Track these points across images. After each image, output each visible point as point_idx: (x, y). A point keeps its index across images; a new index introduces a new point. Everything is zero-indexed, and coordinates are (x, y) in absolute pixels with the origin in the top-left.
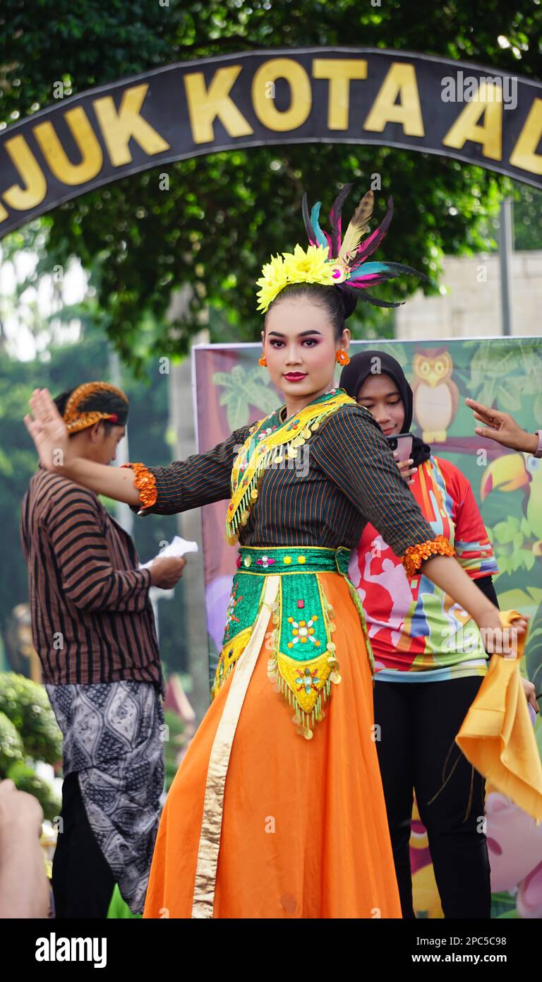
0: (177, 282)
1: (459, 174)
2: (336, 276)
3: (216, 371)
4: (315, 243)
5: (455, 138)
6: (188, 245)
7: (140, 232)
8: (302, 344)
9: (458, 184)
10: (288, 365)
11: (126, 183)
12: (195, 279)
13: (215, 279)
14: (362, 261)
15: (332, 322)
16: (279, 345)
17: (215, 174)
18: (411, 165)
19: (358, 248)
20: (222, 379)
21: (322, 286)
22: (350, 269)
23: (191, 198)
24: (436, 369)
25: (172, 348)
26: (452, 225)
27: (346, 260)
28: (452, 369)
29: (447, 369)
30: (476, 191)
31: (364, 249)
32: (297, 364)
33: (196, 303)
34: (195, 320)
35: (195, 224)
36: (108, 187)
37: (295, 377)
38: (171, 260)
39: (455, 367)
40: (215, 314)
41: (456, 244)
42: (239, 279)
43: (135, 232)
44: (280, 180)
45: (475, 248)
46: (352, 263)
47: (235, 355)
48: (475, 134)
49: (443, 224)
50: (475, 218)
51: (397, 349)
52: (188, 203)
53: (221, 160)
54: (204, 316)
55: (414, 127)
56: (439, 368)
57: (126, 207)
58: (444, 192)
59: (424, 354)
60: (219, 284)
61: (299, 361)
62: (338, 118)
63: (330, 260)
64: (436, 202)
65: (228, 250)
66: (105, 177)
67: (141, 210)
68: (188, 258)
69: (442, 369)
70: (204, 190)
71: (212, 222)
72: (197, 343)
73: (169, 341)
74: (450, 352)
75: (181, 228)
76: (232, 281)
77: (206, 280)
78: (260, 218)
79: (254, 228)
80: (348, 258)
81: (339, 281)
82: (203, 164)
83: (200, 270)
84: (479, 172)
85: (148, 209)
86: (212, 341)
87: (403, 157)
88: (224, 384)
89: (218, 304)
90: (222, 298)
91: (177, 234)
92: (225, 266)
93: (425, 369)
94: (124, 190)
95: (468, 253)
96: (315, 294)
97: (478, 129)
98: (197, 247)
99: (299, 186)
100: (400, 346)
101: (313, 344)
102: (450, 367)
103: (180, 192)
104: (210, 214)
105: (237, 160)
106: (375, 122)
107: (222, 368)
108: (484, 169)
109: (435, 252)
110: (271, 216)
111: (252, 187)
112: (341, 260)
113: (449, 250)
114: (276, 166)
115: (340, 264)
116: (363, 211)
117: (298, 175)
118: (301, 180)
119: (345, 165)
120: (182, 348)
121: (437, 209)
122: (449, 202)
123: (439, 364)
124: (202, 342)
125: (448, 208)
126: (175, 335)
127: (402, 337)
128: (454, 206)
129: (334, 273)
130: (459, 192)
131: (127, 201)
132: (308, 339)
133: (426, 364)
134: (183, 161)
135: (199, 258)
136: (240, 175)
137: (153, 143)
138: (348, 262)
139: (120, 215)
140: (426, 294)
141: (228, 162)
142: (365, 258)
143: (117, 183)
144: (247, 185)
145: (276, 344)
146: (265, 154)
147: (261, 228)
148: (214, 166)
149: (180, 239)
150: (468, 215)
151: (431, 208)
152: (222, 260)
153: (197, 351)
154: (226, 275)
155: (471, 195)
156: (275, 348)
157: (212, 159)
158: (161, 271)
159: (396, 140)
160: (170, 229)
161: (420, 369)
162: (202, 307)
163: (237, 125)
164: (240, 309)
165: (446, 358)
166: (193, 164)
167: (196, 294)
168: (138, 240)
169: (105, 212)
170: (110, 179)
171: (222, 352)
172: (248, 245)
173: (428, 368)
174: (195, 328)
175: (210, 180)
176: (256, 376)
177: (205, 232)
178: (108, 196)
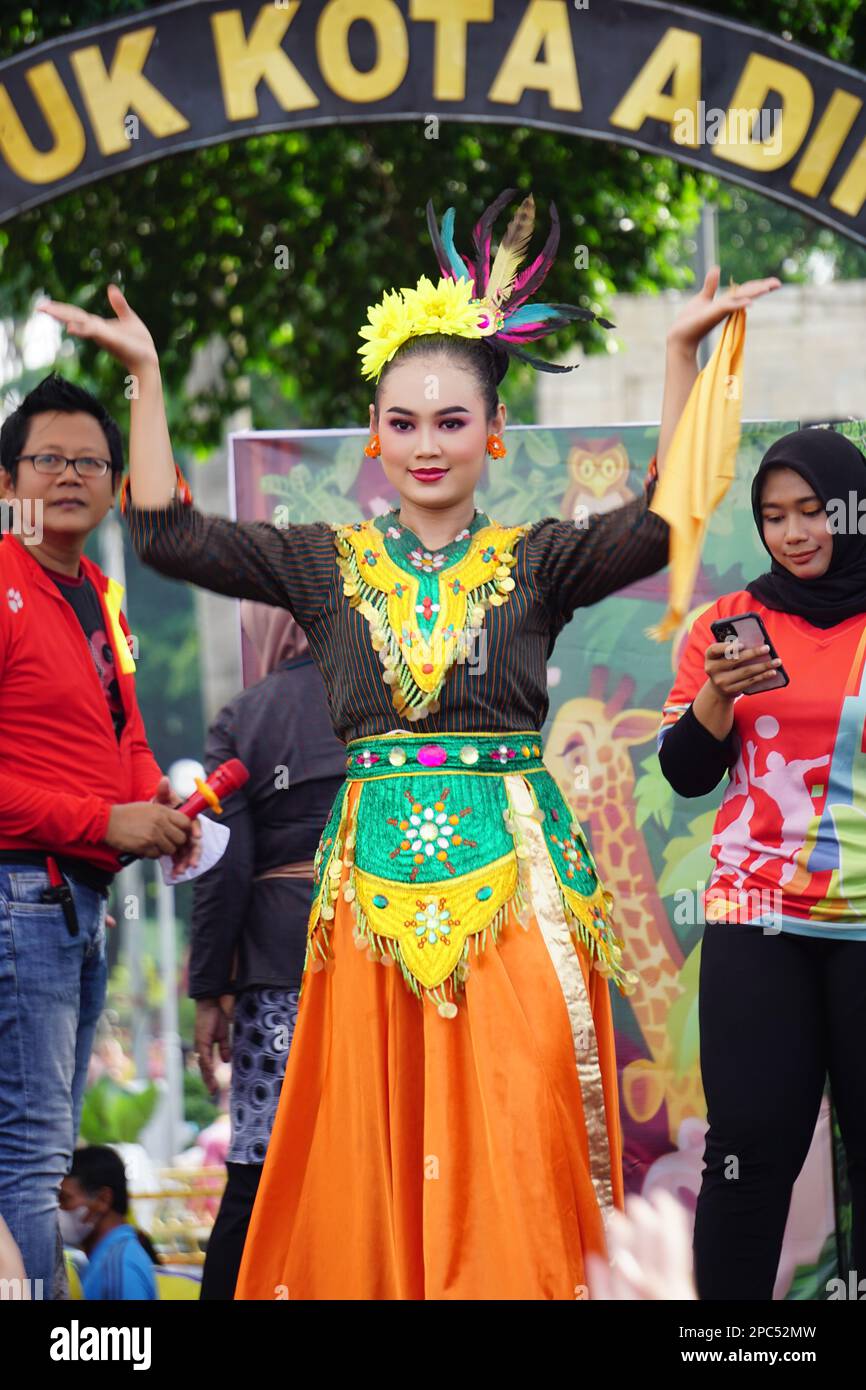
0: (201, 334)
1: (637, 166)
2: (483, 326)
3: (265, 473)
4: (450, 274)
5: (629, 114)
6: (219, 278)
7: (144, 257)
8: (440, 426)
9: (635, 182)
10: (419, 457)
11: (122, 180)
12: (229, 329)
13: (261, 330)
14: (521, 302)
15: (482, 394)
16: (402, 428)
17: (259, 167)
18: (563, 152)
19: (514, 283)
20: (276, 485)
21: (465, 340)
22: (503, 314)
23: (223, 204)
24: (604, 469)
25: (195, 434)
26: (625, 246)
27: (496, 300)
28: (628, 471)
29: (621, 471)
30: (662, 191)
31: (524, 284)
32: (434, 457)
33: (232, 366)
34: (231, 391)
35: (228, 244)
36: (95, 186)
37: (430, 476)
38: (191, 299)
39: (632, 467)
40: (260, 384)
41: (632, 274)
42: (297, 329)
43: (135, 256)
44: (361, 177)
45: (661, 281)
46: (506, 306)
47: (295, 449)
48: (658, 108)
49: (612, 243)
50: (659, 234)
51: (544, 440)
52: (218, 213)
53: (269, 147)
54: (243, 386)
55: (566, 96)
56: (609, 468)
57: (121, 218)
58: (613, 195)
59: (585, 447)
60: (267, 336)
61: (437, 451)
62: (449, 82)
63: (474, 301)
64: (601, 209)
65: (281, 284)
66: (90, 171)
67: (144, 221)
68: (220, 296)
69: (613, 470)
70: (243, 191)
71: (256, 241)
72: (235, 430)
73: (191, 425)
74: (625, 444)
75: (209, 252)
76: (286, 333)
77: (246, 330)
78: (329, 235)
79: (320, 252)
80: (499, 297)
81: (488, 332)
82: (239, 152)
83: (237, 315)
84: (667, 166)
85: (156, 220)
86: (258, 426)
87: (549, 142)
88: (278, 492)
89: (264, 368)
90: (272, 358)
91: (200, 260)
92: (275, 308)
93: (587, 471)
94: (120, 191)
95: (650, 288)
96: (457, 351)
97: (664, 100)
98: (233, 280)
99: (390, 185)
100: (548, 435)
101: (456, 426)
102: (625, 467)
103: (205, 195)
104: (253, 230)
105: (294, 146)
106: (506, 88)
107: (275, 468)
108: (674, 161)
109: (601, 285)
110: (346, 232)
111: (317, 187)
112: (489, 301)
113: (623, 285)
114: (355, 154)
115: (488, 307)
116: (519, 228)
117: (388, 168)
118: (393, 175)
119: (461, 154)
120: (211, 435)
121: (601, 220)
122: (620, 210)
123: (609, 462)
124: (240, 427)
125: (619, 220)
126: (200, 415)
127: (549, 422)
128: (626, 216)
129: (482, 320)
130: (637, 194)
131: (122, 208)
132: (450, 420)
133: (588, 463)
134: (210, 148)
135: (235, 298)
136: (299, 168)
137: (165, 119)
138: (499, 303)
139: (113, 230)
140: (587, 351)
141: (280, 149)
142: (524, 299)
143: (108, 180)
144: (309, 185)
145: (398, 426)
146: (336, 135)
147: (331, 251)
148: (259, 154)
149: (205, 270)
150: (649, 229)
151: (593, 219)
152: (271, 300)
153: (236, 442)
154: (277, 323)
155: (654, 200)
156: (398, 431)
157: (254, 144)
158: (177, 316)
159: (538, 117)
160: (190, 252)
161: (579, 472)
162: (241, 372)
163: (294, 93)
164: (300, 375)
165: (619, 452)
166: (225, 152)
167: (232, 352)
168: (140, 269)
169: (88, 225)
170: (97, 175)
171: (276, 444)
172: (312, 276)
173: (592, 468)
174: (230, 405)
175: (252, 177)
176: (327, 480)
177: (246, 258)
178: (94, 199)
